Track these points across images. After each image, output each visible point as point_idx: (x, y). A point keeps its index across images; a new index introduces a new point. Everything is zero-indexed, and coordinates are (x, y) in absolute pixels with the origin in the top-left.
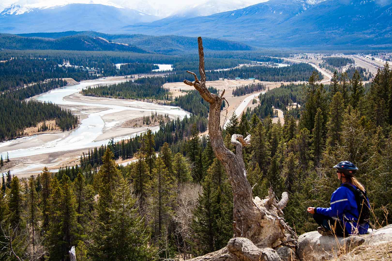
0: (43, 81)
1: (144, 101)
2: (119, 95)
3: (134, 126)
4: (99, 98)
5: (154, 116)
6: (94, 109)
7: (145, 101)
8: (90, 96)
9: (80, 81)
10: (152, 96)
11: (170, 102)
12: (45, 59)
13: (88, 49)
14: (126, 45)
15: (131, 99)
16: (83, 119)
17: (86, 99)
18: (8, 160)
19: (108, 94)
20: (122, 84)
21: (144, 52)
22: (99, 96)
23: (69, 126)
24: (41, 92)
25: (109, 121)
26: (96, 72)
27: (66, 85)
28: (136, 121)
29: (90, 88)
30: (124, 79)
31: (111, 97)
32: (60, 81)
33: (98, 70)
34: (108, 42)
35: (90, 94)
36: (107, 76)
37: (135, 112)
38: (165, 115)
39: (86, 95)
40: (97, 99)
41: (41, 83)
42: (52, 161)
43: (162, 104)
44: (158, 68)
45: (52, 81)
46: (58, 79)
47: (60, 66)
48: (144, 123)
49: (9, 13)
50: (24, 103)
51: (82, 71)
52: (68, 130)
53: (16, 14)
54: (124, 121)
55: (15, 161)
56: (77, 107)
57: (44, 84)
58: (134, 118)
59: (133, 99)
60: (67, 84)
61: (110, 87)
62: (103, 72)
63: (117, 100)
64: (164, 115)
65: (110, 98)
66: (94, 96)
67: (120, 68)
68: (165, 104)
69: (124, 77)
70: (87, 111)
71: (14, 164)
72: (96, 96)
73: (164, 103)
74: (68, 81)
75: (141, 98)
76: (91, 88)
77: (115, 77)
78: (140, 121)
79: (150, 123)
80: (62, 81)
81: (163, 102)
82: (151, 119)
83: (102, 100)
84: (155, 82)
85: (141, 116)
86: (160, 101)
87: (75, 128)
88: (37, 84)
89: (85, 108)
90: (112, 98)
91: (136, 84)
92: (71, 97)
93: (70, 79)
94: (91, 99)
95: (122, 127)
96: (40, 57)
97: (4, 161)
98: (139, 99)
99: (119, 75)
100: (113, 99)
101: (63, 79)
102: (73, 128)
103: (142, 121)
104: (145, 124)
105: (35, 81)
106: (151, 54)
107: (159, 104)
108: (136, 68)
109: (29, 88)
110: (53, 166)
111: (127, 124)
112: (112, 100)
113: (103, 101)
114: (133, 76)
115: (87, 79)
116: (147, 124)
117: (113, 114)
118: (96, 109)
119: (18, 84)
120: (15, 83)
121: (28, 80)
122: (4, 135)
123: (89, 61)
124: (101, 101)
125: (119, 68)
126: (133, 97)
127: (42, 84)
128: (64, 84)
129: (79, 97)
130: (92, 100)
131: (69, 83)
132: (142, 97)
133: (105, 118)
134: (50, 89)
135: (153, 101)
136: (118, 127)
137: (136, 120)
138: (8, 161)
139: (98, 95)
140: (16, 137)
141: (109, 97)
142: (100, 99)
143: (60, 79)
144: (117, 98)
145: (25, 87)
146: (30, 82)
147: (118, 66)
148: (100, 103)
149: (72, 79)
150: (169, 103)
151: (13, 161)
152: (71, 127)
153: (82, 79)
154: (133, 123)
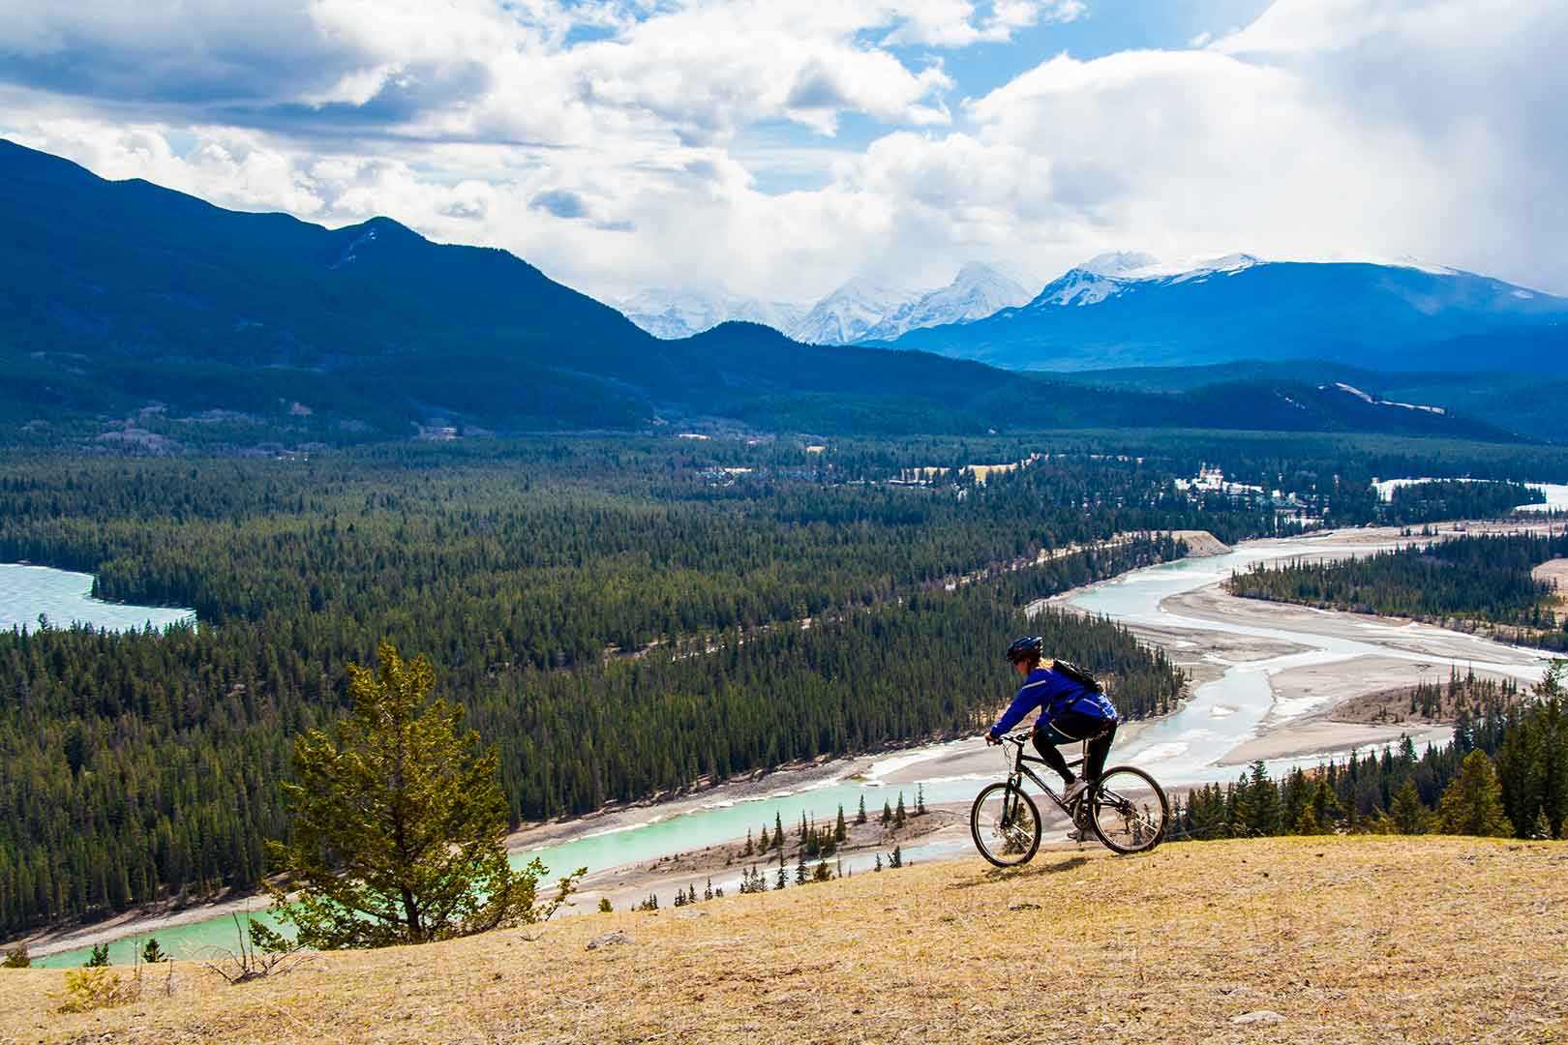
0: (1107, 538)
1: (1442, 626)
2: (1356, 599)
3: (1373, 719)
4: (1284, 607)
5: (1460, 684)
6: (1254, 645)
7: (1447, 625)
8: (1254, 598)
9: (1234, 543)
10: (1477, 608)
11: (1539, 633)
12: (1140, 460)
13: (1296, 426)
14: (1436, 410)
15: (1398, 616)
16: (1203, 681)
17: (1235, 610)
18: (921, 807)
19: (1317, 594)
20: (1382, 556)
21: (1499, 436)
22: (1286, 601)
23: (1145, 704)
24: (1095, 579)
25: (1291, 694)
26: (1301, 508)
27: (1182, 556)
28: (1391, 699)
29: (1261, 569)
30: (1396, 538)
31: (1327, 604)
32: (1165, 539)
33: (1308, 502)
34: (1370, 400)
35: (1254, 590)
36: (1338, 527)
37: (1394, 666)
38: (1504, 683)
39: (1241, 595)
40: (1275, 612)
41: (1100, 545)
42: (1058, 825)
43: (1510, 641)
44: (1540, 498)
45: (1137, 542)
46: (1158, 534)
47: (1181, 484)
48: (1414, 710)
49: (1056, 300)
50: (1022, 617)
51: (1253, 502)
52: (1140, 717)
53: (1081, 304)
54: (1343, 697)
55: (943, 815)
56: (1194, 638)
57: (1106, 551)
58: (1385, 687)
59: (1405, 616)
60: (1187, 551)
61: (1335, 565)
62: (1326, 510)
63: (1346, 617)
64: (1499, 684)
65: (1321, 608)
66: (1267, 599)
67: (1393, 496)
68: (1520, 642)
69: (1397, 531)
70: (1226, 653)
71: (936, 826)
72: (1274, 600)
73: (1516, 636)
74: (1190, 543)
75: (1435, 613)
76: (1266, 568)
77: (1368, 530)
78: (1404, 703)
79: (1439, 710)
80: (1169, 540)
81: (1512, 631)
82: (1444, 694)
83: (1292, 613)
84: (1506, 554)
85: (1413, 680)
86: (1503, 627)
87: (1165, 710)
88: (1084, 552)
89: (1221, 641)
90: (1329, 607)
91: (1429, 560)
92: (1188, 600)
93: (1199, 533)
94: (1253, 611)
95: (1330, 718)
96: (1125, 451)
97: (906, 811)
98: (1426, 618)
99: (1384, 525)
100: (1333, 614)
101: (1176, 535)
102: (1159, 709)
103: (1407, 702)
104: (1418, 715)
105: (1080, 541)
106: (1528, 448)
107: (1499, 639)
108: (1450, 498)
109: (1052, 565)
110: (1057, 841)
111: (1352, 707)
112: (1327, 617)
113: (1297, 618)
114: (1432, 527)
115: (1261, 536)
116: (1425, 713)
117: (1313, 670)
118: (1257, 648)
119: (1019, 550)
120: (1012, 547)
121: (1056, 536)
122: (931, 724)
123: (1288, 468)
124: (1289, 617)
125: (1389, 498)
126: (1405, 610)
127: (1098, 551)
128: (1176, 553)
129: (1214, 601)
130: (1254, 615)
131: (1196, 548)
132: (1440, 611)
133: (1279, 682)
134: (1126, 569)
135: (1475, 627)
136: (1318, 715)
137: (1386, 697)
138: (922, 811)
139: (1281, 595)
140: (966, 733)
141: (1318, 603)
142: (1287, 612)
143: (1164, 533)
144: (1345, 610)
145: (1041, 560)
146: (1062, 543)
147: (1386, 489)
148: (1279, 625)
149: (1207, 534)
150: (1535, 638)
151: (936, 812)
152: (1154, 707)
153: (1244, 537)
154: (1375, 708)
